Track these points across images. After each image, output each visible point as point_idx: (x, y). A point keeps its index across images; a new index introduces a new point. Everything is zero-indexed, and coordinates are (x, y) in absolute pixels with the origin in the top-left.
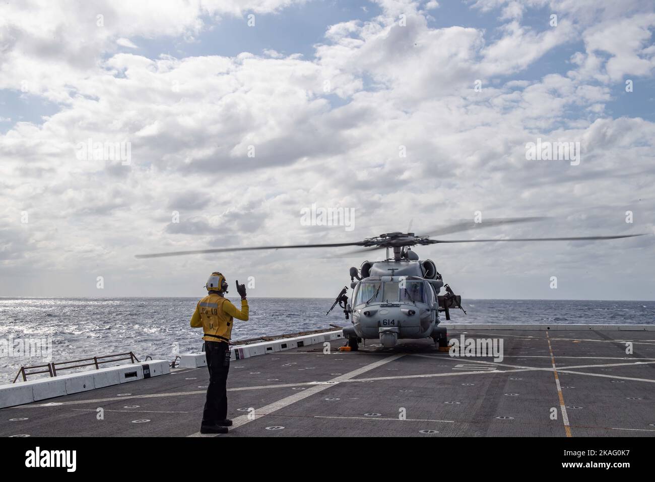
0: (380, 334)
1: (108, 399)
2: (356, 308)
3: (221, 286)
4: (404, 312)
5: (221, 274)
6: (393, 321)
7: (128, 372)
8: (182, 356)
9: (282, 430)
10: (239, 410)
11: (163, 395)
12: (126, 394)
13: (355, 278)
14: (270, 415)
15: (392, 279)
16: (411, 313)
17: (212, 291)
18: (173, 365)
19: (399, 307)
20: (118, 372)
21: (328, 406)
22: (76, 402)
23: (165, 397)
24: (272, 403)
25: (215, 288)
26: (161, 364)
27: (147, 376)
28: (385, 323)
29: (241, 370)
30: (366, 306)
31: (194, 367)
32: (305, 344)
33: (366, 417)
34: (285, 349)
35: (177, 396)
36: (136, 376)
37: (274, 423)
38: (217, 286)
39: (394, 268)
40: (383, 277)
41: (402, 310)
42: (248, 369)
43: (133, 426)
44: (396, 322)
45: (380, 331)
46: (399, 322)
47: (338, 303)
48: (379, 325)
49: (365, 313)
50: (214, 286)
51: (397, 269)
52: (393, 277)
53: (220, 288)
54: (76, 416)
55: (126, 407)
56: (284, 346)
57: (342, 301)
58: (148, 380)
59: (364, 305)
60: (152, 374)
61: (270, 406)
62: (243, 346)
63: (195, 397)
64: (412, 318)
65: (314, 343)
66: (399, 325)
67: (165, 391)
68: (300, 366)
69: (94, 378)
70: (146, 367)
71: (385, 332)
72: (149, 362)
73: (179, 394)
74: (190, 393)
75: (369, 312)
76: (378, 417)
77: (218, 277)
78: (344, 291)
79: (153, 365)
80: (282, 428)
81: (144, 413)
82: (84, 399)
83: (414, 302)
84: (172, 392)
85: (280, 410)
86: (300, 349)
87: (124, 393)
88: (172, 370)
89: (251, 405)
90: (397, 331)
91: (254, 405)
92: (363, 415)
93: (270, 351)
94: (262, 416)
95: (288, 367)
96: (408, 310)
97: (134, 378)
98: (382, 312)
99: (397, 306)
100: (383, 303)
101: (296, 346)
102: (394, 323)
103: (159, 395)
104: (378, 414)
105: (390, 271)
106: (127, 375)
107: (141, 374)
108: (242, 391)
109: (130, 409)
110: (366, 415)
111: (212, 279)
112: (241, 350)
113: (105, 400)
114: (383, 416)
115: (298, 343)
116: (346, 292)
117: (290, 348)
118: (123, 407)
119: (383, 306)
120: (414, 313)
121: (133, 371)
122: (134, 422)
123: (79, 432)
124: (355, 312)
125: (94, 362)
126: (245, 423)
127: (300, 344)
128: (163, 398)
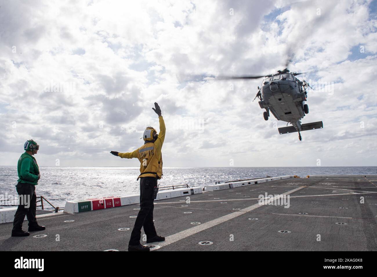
1: (175, 202)
3: (153, 137)
5: (152, 128)
7: (185, 191)
8: (207, 186)
9: (257, 220)
10: (233, 209)
11: (198, 201)
12: (183, 201)
14: (249, 212)
17: (147, 141)
18: (204, 190)
20: (181, 191)
21: (278, 208)
22: (162, 203)
23: (199, 202)
24: (249, 206)
25: (149, 139)
26: (198, 189)
27: (193, 194)
29: (232, 192)
31: (212, 190)
32: (258, 183)
33: (300, 214)
34: (250, 184)
35: (204, 202)
36: (188, 193)
37: (252, 216)
38: (149, 137)
42: (235, 192)
43: (184, 215)
50: (147, 137)
53: (152, 138)
54: (161, 209)
55: (182, 206)
56: (249, 183)
58: (193, 195)
60: (195, 193)
61: (249, 208)
62: (232, 183)
63: (213, 203)
65: (261, 182)
67: (200, 200)
68: (258, 191)
69: (170, 194)
70: (192, 190)
72: (194, 188)
73: (206, 201)
74: (211, 201)
76: (306, 215)
77: (150, 130)
79: (195, 189)
80: (257, 219)
81: (190, 209)
82: (165, 202)
84: (202, 200)
85: (254, 210)
86: (256, 185)
87: (182, 200)
88: (203, 192)
89: (239, 207)
91: (240, 207)
92: (298, 214)
93: (244, 185)
94: (245, 213)
95: (253, 191)
97: (187, 194)
101: (254, 183)
103: (197, 201)
104: (306, 214)
106: (184, 193)
107: (190, 193)
108: (234, 201)
109: (184, 207)
110: (300, 213)
111: (146, 132)
112: (232, 184)
113: (174, 203)
114: (309, 214)
115: (255, 182)
117: (252, 184)
118: (181, 206)
121: (187, 191)
122: (185, 213)
123: (159, 216)
125: (173, 188)
126: (237, 216)
127: (256, 183)
128: (198, 203)
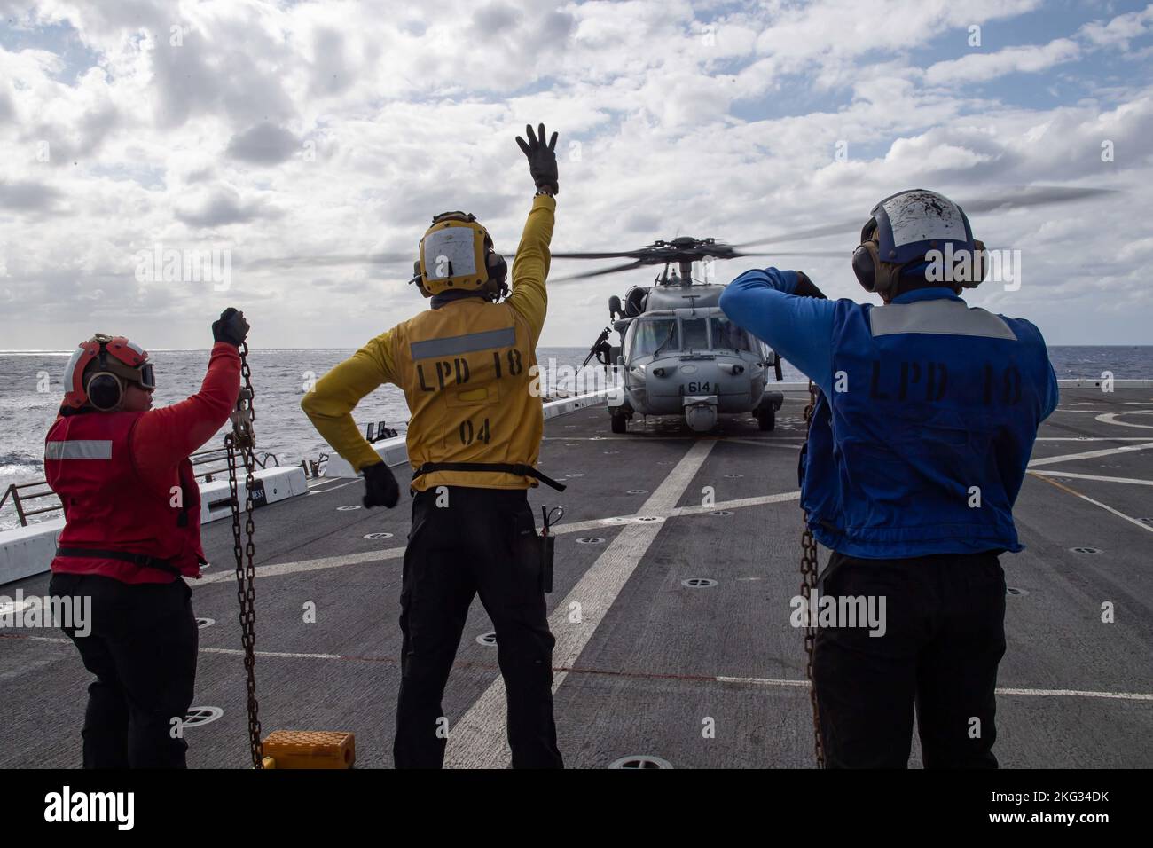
0: (687, 409)
2: (635, 363)
4: (724, 370)
6: (707, 384)
7: (217, 498)
13: (616, 314)
15: (694, 313)
16: (737, 370)
18: (315, 470)
19: (713, 359)
26: (286, 477)
28: (693, 389)
30: (655, 360)
39: (693, 295)
40: (677, 310)
41: (720, 365)
44: (712, 386)
45: (686, 403)
46: (716, 386)
47: (595, 355)
48: (682, 392)
49: (656, 372)
51: (698, 297)
52: (696, 309)
53: (485, 278)
57: (602, 353)
58: (261, 511)
59: (650, 358)
60: (270, 498)
64: (737, 379)
66: (717, 391)
70: (255, 485)
71: (696, 405)
75: (662, 369)
78: (604, 336)
79: (270, 479)
83: (737, 351)
88: (311, 484)
90: (716, 402)
96: (732, 365)
97: (230, 510)
98: (685, 370)
99: (710, 358)
100: (683, 354)
102: (708, 389)
105: (688, 300)
106: (212, 507)
116: (607, 338)
119: (684, 359)
120: (741, 369)
121: (228, 495)
124: (632, 370)
